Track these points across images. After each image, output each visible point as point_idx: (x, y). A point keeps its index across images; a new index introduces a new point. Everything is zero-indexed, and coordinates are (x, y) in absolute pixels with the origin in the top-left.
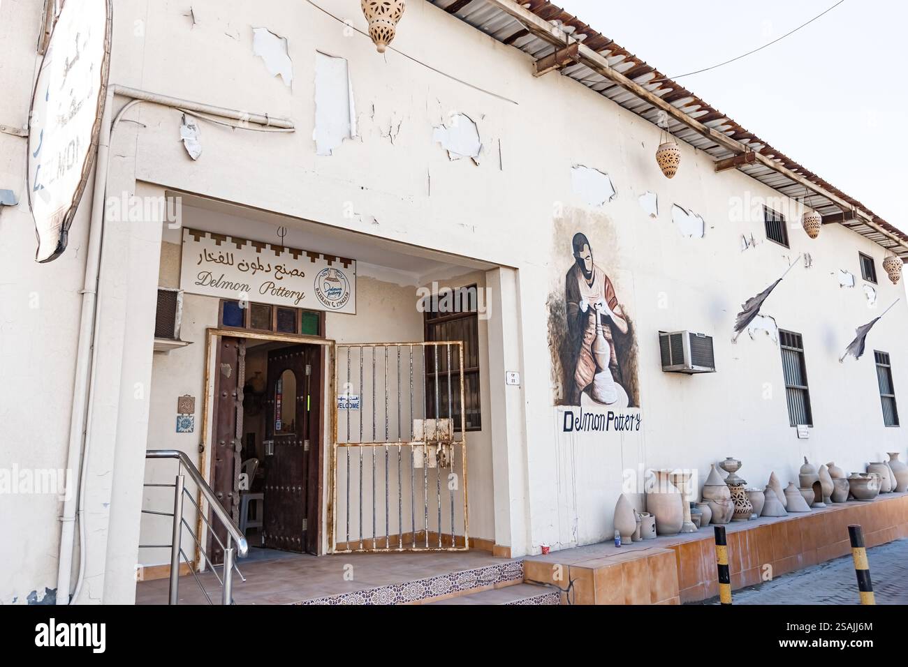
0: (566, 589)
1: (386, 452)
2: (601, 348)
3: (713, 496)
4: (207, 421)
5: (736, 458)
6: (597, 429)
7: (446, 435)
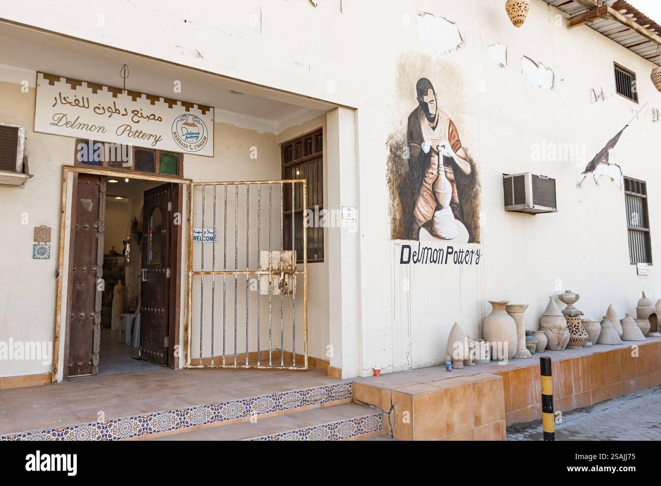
0: (388, 411)
1: (236, 280)
2: (442, 187)
3: (549, 325)
4: (63, 249)
5: (575, 291)
6: (435, 262)
7: (289, 266)
